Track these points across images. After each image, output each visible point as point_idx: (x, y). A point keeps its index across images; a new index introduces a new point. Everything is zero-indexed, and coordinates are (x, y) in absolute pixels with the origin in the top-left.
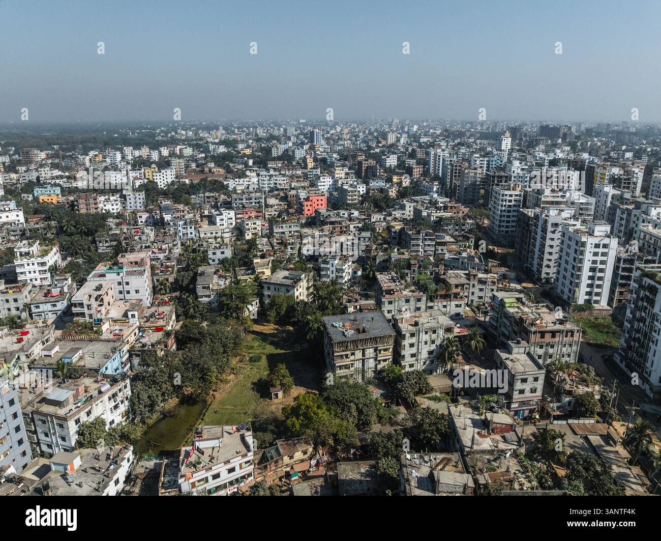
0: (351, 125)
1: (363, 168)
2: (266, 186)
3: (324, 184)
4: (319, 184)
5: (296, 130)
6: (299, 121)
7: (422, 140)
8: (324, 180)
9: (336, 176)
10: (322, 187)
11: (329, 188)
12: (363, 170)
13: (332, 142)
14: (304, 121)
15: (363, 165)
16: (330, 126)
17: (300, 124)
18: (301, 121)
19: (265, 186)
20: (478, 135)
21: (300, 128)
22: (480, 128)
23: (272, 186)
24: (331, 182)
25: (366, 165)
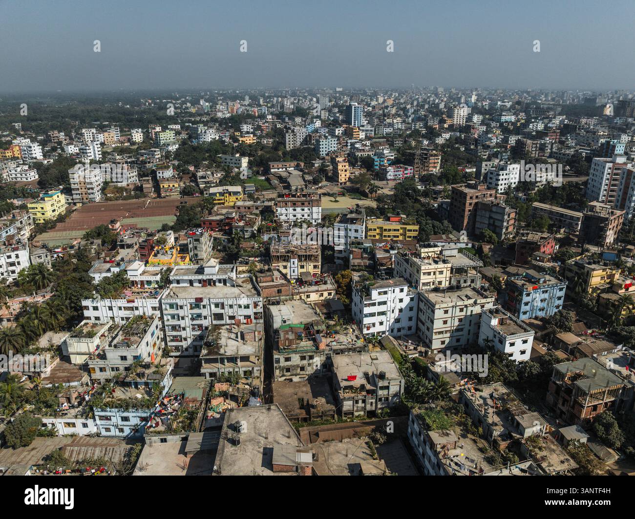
0: (392, 95)
1: (468, 208)
2: (187, 322)
3: (382, 308)
4: (367, 310)
5: (330, 101)
6: (336, 89)
7: (503, 119)
8: (383, 298)
9: (424, 279)
10: (376, 319)
11: (397, 321)
12: (467, 213)
13: (376, 121)
14: (341, 89)
15: (468, 201)
16: (369, 96)
17: (336, 92)
18: (338, 89)
19: (182, 323)
20: (560, 109)
21: (335, 98)
22: (544, 99)
23: (205, 323)
24: (407, 300)
25: (475, 201)
